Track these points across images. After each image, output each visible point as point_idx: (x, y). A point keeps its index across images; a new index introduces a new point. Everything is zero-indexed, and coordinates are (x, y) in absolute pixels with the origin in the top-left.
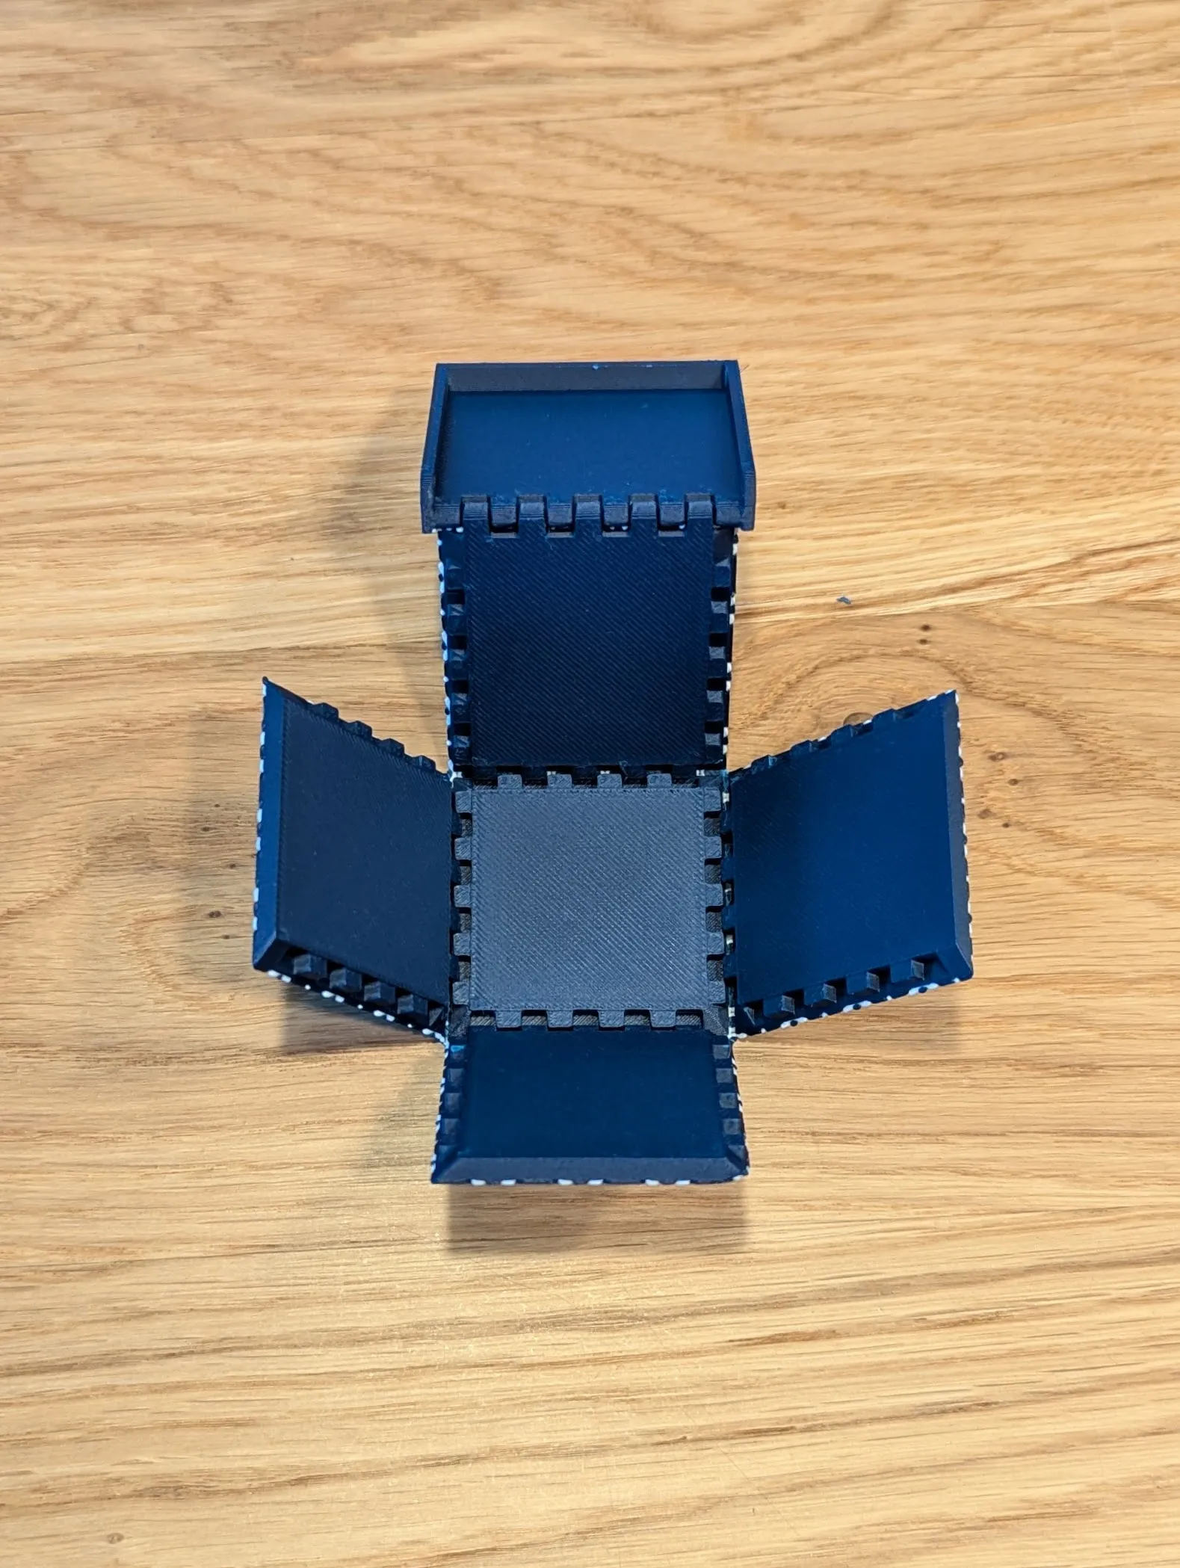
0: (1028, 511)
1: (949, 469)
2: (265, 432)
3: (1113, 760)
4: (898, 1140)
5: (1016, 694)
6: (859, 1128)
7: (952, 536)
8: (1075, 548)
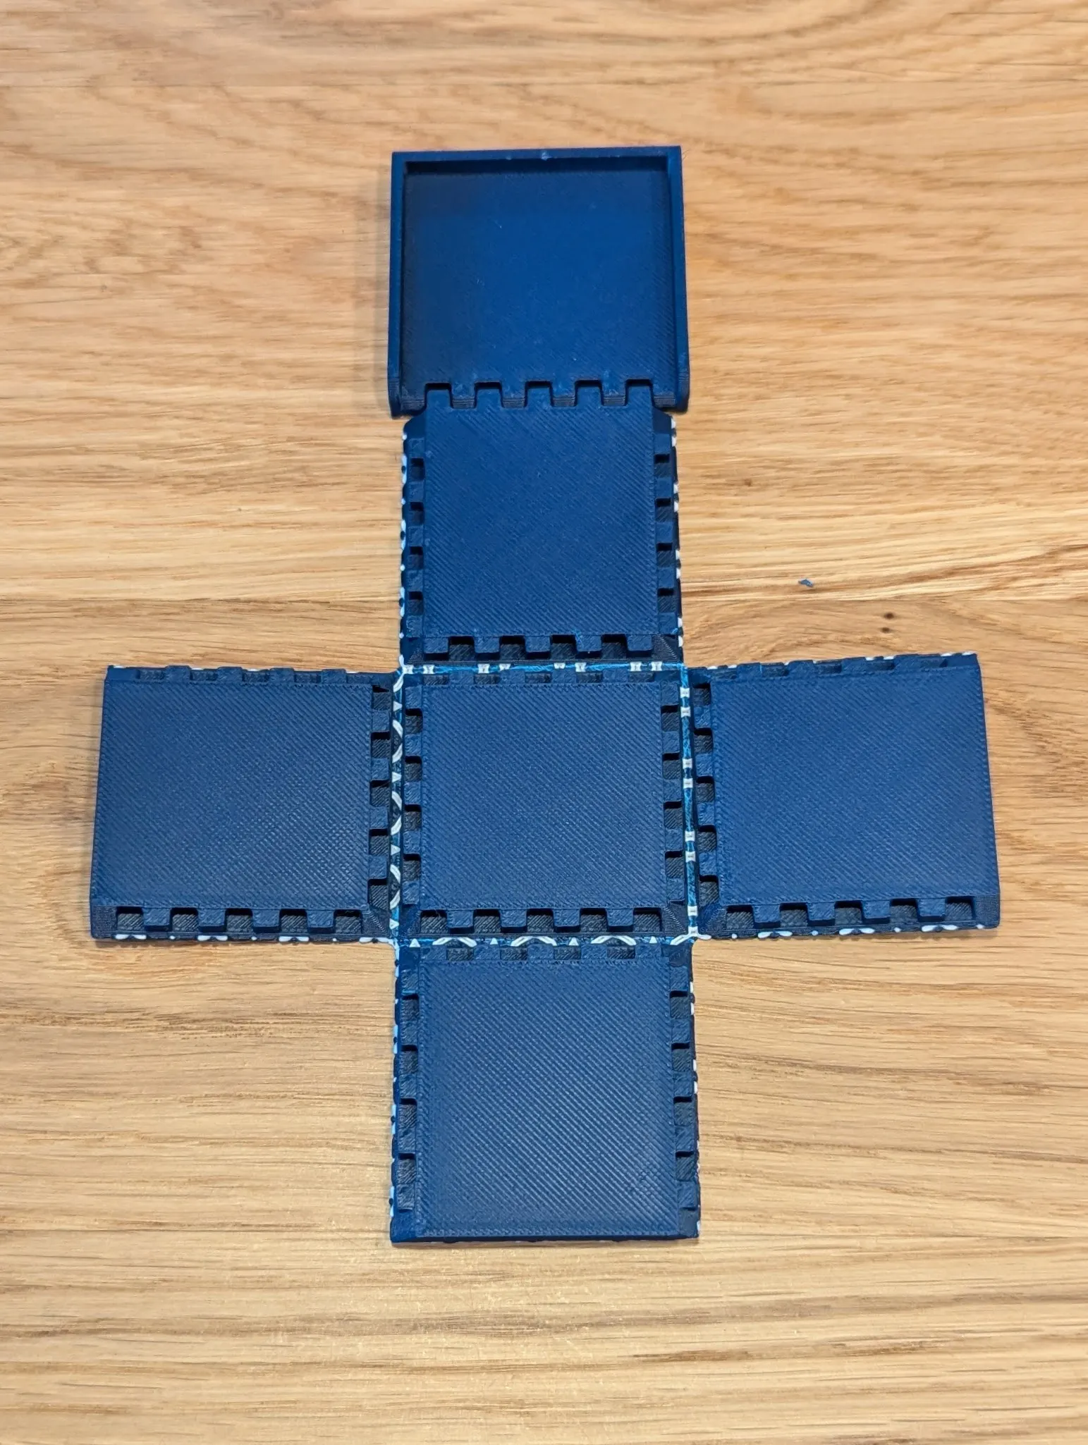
0: (1003, 501)
1: (923, 454)
2: (221, 380)
3: (1077, 764)
4: (829, 1151)
6: (788, 1135)
7: (923, 523)
8: (1050, 542)
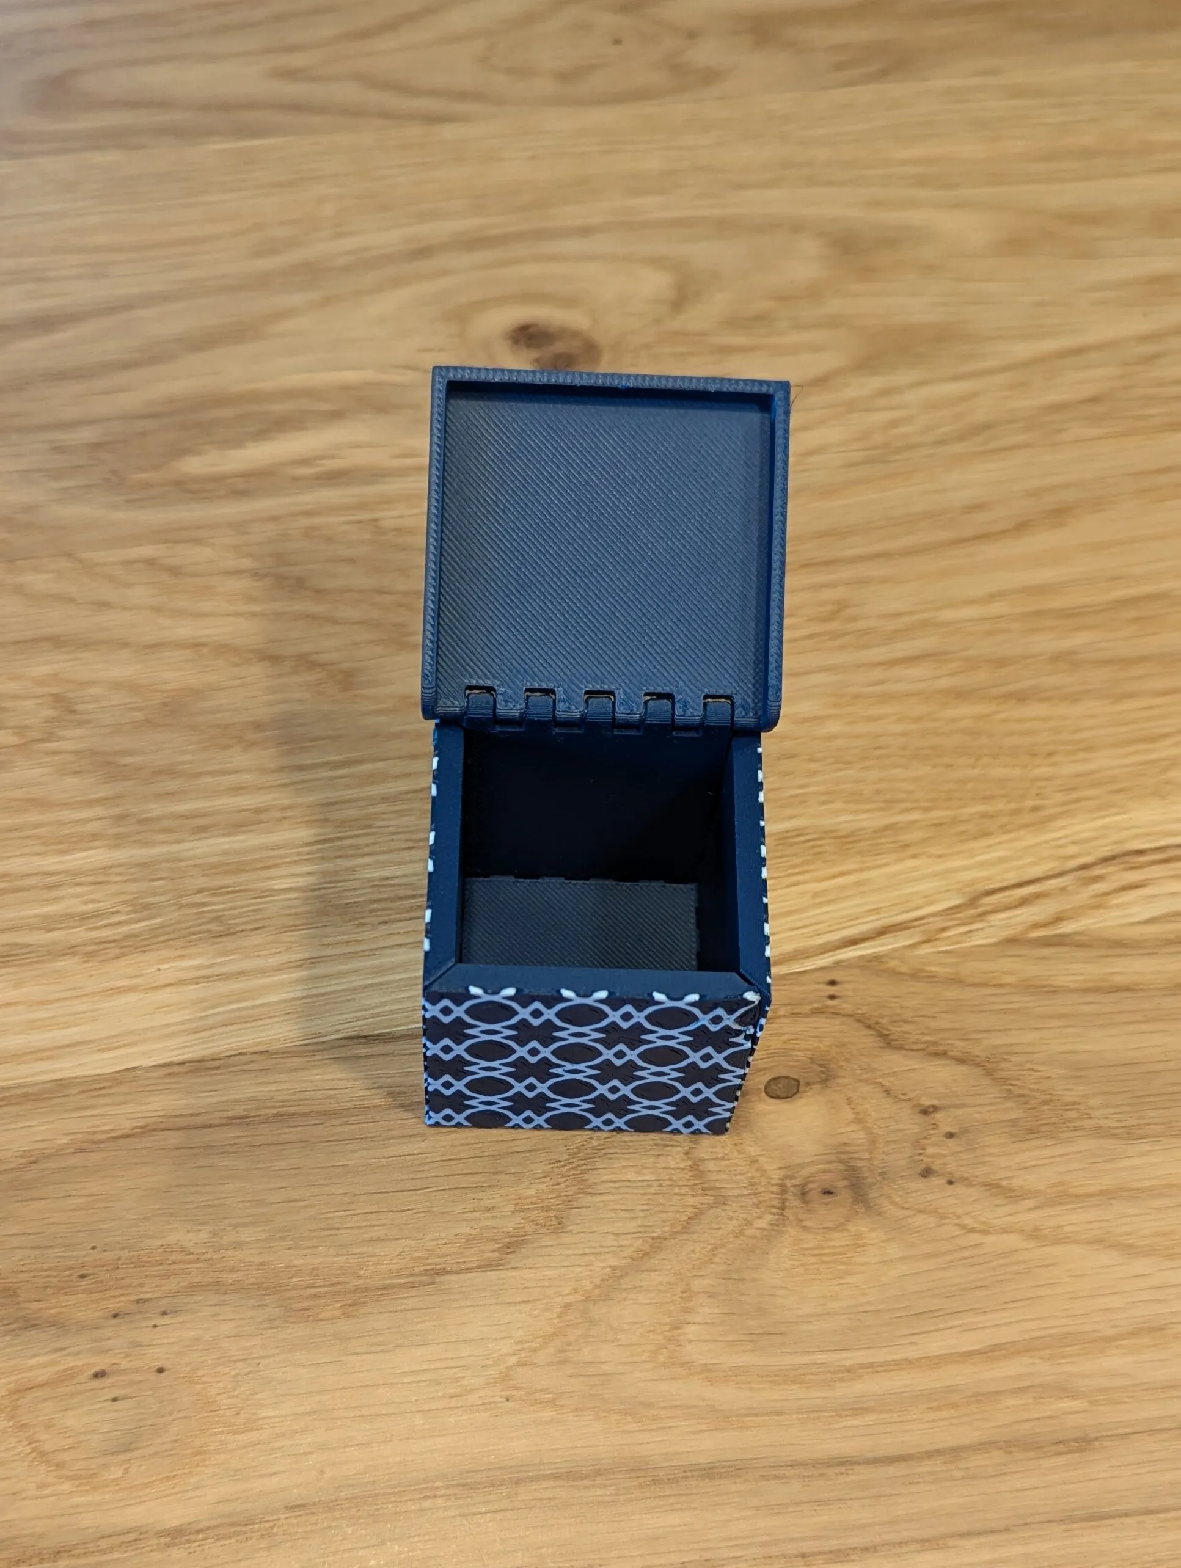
0: (914, 856)
1: (828, 822)
2: (119, 840)
3: (1046, 1102)
5: (935, 1044)
7: (843, 888)
8: (968, 889)
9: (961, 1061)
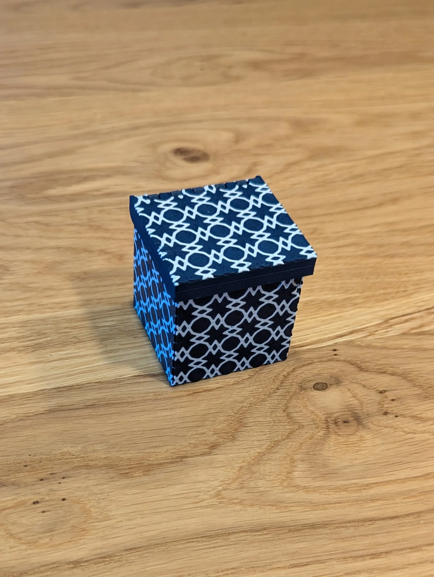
5: (380, 369)
9: (392, 375)
